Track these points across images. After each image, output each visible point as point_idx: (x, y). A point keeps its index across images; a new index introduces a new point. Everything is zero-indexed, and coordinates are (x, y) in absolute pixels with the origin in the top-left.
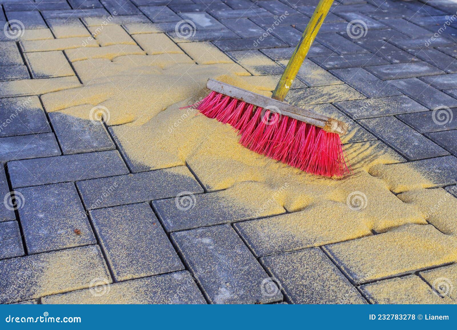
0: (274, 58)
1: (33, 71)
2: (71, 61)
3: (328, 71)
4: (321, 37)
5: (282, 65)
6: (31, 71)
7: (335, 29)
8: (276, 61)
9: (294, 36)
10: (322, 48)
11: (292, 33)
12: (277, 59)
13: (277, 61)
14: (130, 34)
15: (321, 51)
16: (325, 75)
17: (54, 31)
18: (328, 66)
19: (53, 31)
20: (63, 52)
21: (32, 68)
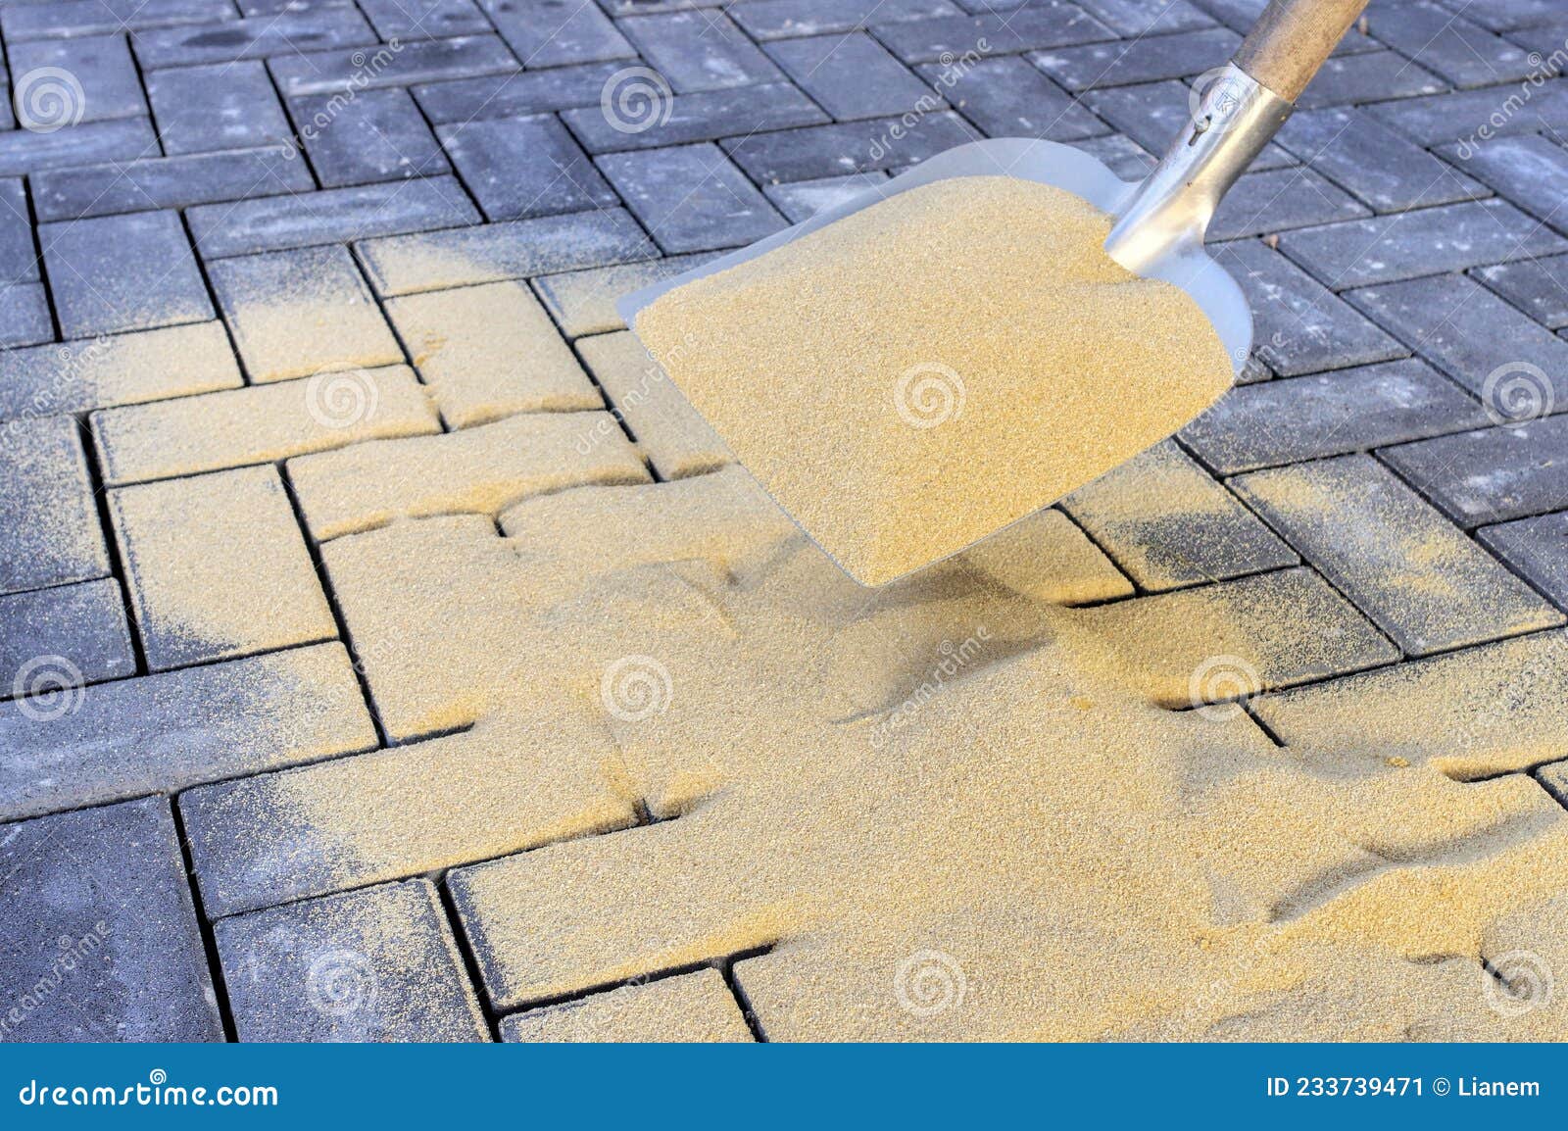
0: (1219, 464)
1: (146, 615)
2: (318, 533)
3: (1471, 533)
4: (1404, 308)
5: (1259, 503)
6: (138, 614)
7: (1454, 248)
8: (1228, 481)
9: (1284, 305)
10: (1420, 381)
11: (1270, 288)
12: (1235, 464)
13: (1233, 475)
14: (570, 333)
15: (1419, 403)
16: (1466, 570)
17: (242, 336)
18: (1469, 507)
19: (236, 334)
20: (283, 471)
21: (142, 598)
